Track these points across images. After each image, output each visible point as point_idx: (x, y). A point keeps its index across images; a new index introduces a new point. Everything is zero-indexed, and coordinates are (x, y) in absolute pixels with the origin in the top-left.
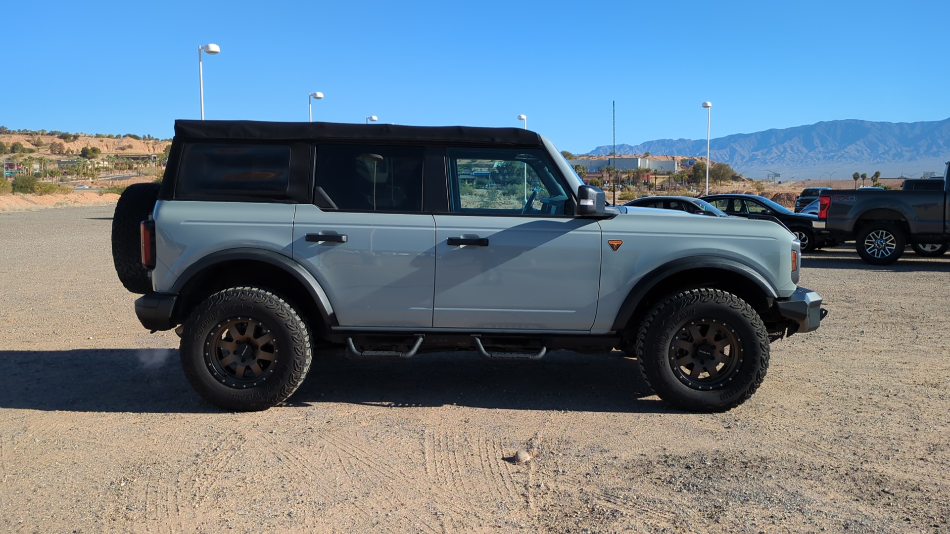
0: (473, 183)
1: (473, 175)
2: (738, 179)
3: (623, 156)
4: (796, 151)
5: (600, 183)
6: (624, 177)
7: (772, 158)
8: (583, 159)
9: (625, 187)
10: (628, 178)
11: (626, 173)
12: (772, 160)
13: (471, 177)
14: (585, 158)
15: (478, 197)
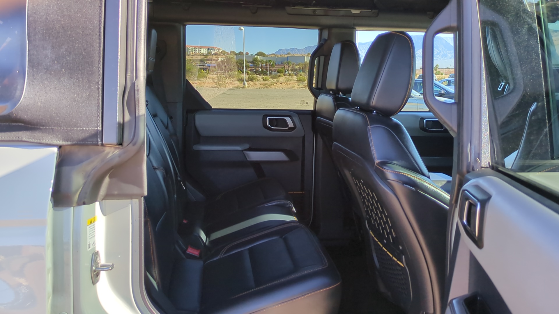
0: (206, 71)
1: (206, 66)
3: (295, 55)
5: (283, 71)
6: (297, 67)
8: (271, 57)
9: (297, 73)
10: (299, 68)
11: (298, 65)
14: (273, 56)
15: (211, 79)
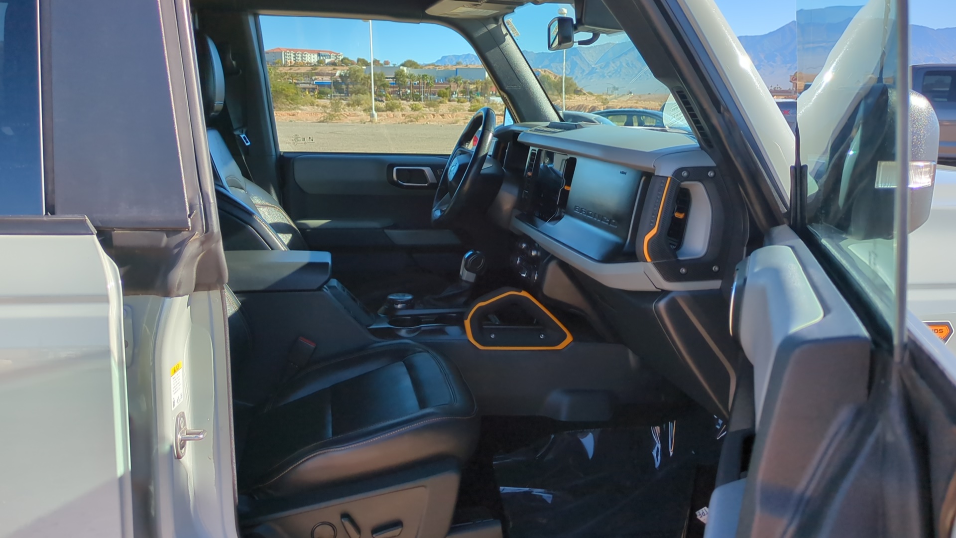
0: (314, 93)
1: (313, 84)
2: (580, 93)
3: (469, 66)
4: (631, 65)
5: (448, 94)
6: (472, 87)
7: (609, 72)
8: (429, 68)
9: (473, 98)
10: (476, 89)
11: (474, 84)
12: (610, 74)
13: (311, 86)
14: (431, 67)
15: (321, 108)
